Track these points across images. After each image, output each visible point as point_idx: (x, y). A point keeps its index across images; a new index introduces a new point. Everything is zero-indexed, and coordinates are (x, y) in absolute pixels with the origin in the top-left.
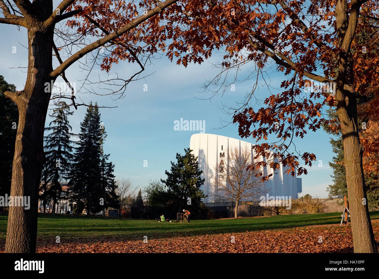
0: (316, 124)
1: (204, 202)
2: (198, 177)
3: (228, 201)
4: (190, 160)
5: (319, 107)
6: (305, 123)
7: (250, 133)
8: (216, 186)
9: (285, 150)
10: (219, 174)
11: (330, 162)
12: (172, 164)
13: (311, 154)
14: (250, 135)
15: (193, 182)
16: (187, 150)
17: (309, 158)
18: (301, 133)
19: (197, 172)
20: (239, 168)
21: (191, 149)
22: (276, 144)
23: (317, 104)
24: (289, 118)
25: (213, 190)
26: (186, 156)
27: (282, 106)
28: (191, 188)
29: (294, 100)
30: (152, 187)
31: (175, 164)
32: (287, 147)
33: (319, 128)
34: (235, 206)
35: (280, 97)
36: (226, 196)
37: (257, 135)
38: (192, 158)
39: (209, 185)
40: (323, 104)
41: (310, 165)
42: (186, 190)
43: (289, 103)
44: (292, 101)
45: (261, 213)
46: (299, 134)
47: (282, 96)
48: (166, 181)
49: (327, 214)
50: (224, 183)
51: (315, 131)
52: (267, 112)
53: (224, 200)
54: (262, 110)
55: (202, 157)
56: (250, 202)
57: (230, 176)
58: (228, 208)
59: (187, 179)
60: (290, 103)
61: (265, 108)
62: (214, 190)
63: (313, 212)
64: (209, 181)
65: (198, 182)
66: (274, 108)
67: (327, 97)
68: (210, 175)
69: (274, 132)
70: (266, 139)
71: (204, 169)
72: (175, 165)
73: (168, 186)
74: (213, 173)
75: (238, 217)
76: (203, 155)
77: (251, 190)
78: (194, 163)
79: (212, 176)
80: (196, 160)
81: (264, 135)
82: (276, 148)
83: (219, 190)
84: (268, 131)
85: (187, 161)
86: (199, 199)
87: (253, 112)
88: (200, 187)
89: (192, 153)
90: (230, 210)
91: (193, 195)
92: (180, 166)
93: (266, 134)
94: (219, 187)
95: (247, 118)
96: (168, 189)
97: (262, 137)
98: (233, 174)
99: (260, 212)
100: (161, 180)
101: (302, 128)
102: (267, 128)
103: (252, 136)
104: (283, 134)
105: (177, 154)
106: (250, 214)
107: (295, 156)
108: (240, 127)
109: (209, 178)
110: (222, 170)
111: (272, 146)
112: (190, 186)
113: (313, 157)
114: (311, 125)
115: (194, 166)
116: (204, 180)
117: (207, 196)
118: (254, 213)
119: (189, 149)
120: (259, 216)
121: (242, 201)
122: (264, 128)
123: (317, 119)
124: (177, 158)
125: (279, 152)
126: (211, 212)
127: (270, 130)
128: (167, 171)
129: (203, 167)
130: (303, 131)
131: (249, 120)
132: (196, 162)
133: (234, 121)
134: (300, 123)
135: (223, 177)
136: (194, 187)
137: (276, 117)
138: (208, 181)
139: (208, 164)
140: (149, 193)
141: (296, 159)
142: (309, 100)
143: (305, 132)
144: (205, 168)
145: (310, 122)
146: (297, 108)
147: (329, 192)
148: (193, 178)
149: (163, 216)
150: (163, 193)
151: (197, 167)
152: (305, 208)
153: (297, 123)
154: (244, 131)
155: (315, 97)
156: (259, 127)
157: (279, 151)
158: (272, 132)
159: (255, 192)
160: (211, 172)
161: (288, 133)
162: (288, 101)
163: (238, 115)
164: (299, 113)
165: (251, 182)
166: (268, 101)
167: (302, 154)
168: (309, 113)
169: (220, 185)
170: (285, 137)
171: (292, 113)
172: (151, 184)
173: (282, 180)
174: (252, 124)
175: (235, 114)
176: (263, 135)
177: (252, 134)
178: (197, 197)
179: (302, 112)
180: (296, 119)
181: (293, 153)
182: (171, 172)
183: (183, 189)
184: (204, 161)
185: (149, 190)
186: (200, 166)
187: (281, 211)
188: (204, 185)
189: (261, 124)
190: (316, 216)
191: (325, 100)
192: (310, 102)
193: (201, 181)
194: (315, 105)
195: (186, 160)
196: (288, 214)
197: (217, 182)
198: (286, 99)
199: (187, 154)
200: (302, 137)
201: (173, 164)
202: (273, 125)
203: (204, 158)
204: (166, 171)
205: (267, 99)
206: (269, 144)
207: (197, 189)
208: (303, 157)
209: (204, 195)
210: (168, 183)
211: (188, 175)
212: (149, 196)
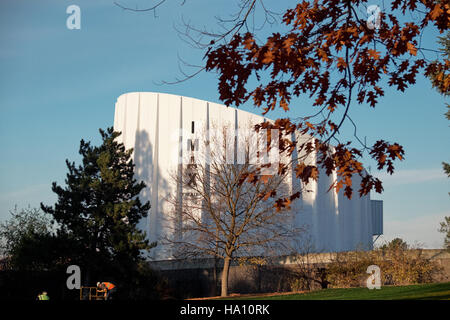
0: (406, 72)
1: (148, 260)
2: (134, 198)
3: (206, 256)
4: (114, 158)
5: (412, 31)
6: (381, 70)
7: (246, 95)
8: (178, 221)
9: (331, 133)
10: (185, 191)
11: (446, 162)
12: (69, 167)
13: (392, 144)
14: (247, 98)
15: (120, 211)
16: (106, 132)
17: (387, 153)
18: (371, 94)
19: (130, 186)
20: (232, 175)
21: (115, 130)
22: (311, 121)
23: (407, 24)
24: (339, 59)
25: (169, 230)
26: (103, 148)
27: (326, 29)
28: (115, 225)
29: (353, 15)
30: (18, 223)
31: (77, 167)
32: (336, 128)
33: (412, 81)
34: (222, 268)
35: (321, 8)
36: (201, 245)
37: (264, 100)
38: (118, 151)
39: (160, 216)
40: (422, 26)
41: (391, 169)
42: (103, 230)
43: (341, 21)
44: (350, 17)
45: (285, 284)
46: (367, 98)
47: (326, 6)
48: (54, 208)
49: (440, 285)
50: (198, 213)
51: (403, 90)
52: (289, 45)
53: (195, 254)
54: (276, 39)
55: (145, 149)
56: (257, 258)
57: (212, 197)
58: (206, 273)
59: (106, 204)
60: (345, 22)
61: (283, 35)
62: (173, 230)
63: (407, 282)
64: (162, 208)
65: (133, 211)
66: (307, 33)
67: (432, 9)
68: (162, 194)
69: (304, 91)
70: (286, 109)
71: (147, 179)
72: (76, 170)
73: (58, 222)
74: (170, 188)
75: (228, 293)
76: (147, 144)
77: (262, 230)
78: (124, 165)
79: (169, 195)
80: (128, 157)
81: (282, 99)
82: (310, 131)
83: (185, 230)
84: (290, 90)
85: (107, 160)
86: (136, 250)
87: (254, 44)
88: (138, 222)
89: (118, 140)
90: (211, 278)
91: (121, 243)
92: (91, 171)
93: (286, 95)
94: (184, 223)
95: (239, 58)
96: (59, 227)
97: (278, 104)
98: (218, 192)
99: (283, 281)
100: (43, 207)
101: (373, 84)
102: (289, 83)
103: (251, 100)
104: (328, 96)
105: (82, 142)
106: (260, 289)
107: (354, 149)
108: (223, 79)
109: (159, 200)
110: (191, 182)
111: (300, 126)
112: (112, 220)
113: (397, 151)
114: (394, 75)
115: (123, 173)
116: (148, 206)
117: (155, 245)
118: (269, 285)
119: (111, 130)
120: (281, 291)
121: (240, 256)
122: (282, 83)
123: (407, 61)
124: (82, 152)
125: (317, 141)
126: (165, 283)
127: (297, 88)
128: (58, 185)
129: (145, 174)
130: (375, 88)
131: (244, 62)
132: (127, 162)
133: (209, 66)
134: (368, 70)
135: (194, 198)
136: (123, 223)
137: (312, 55)
138: (159, 207)
139: (158, 167)
140: (12, 239)
141: (357, 155)
142: (390, 16)
143: (381, 93)
144: (152, 176)
145: (392, 68)
146: (361, 35)
147: (446, 233)
148: (121, 200)
149: (45, 293)
150: (46, 239)
151: (131, 174)
152: (389, 271)
153: (359, 69)
154: (233, 90)
155: (404, 7)
156: (271, 80)
157: (318, 137)
158: (301, 91)
159: (271, 235)
160: (165, 185)
161: (339, 94)
162: (340, 18)
163: (219, 50)
164: (364, 47)
165: (261, 210)
166: (291, 17)
167: (371, 144)
168: (388, 47)
169: (187, 219)
170: (332, 103)
171: (349, 46)
172: (17, 216)
173: (337, 204)
174: (253, 71)
175: (210, 49)
176: (279, 99)
177: (252, 97)
178: (131, 246)
179: (372, 43)
180: (358, 60)
181: (349, 143)
182: (67, 186)
183: (96, 227)
184: (148, 160)
185: (12, 232)
186: (138, 171)
187: (332, 278)
188: (148, 217)
189: (275, 73)
190: (414, 290)
191: (429, 16)
192: (393, 19)
193: (141, 209)
194: (402, 26)
195: (104, 158)
196: (348, 287)
197: (180, 211)
198: (335, 13)
199: (105, 142)
200: (373, 104)
201: (71, 167)
202: (303, 74)
203: (147, 151)
204: (54, 184)
205: (289, 11)
206: (292, 122)
207: (131, 228)
208: (373, 151)
209: (147, 242)
210: (58, 213)
211: (109, 193)
212: (12, 245)
